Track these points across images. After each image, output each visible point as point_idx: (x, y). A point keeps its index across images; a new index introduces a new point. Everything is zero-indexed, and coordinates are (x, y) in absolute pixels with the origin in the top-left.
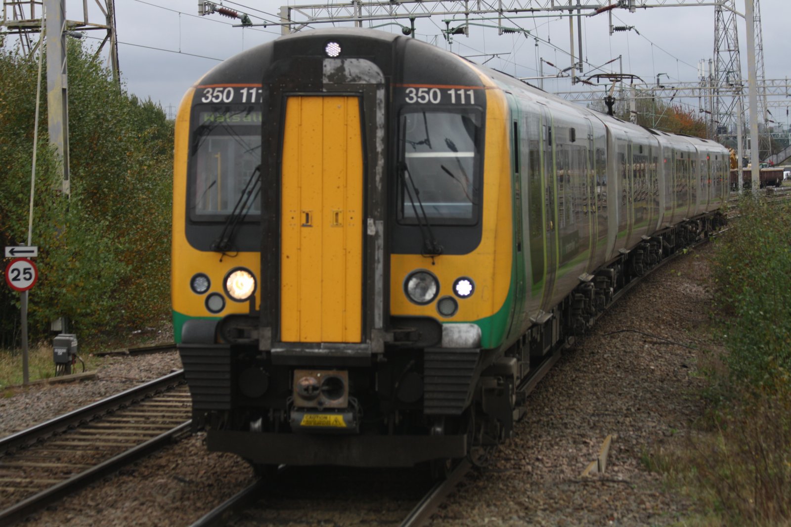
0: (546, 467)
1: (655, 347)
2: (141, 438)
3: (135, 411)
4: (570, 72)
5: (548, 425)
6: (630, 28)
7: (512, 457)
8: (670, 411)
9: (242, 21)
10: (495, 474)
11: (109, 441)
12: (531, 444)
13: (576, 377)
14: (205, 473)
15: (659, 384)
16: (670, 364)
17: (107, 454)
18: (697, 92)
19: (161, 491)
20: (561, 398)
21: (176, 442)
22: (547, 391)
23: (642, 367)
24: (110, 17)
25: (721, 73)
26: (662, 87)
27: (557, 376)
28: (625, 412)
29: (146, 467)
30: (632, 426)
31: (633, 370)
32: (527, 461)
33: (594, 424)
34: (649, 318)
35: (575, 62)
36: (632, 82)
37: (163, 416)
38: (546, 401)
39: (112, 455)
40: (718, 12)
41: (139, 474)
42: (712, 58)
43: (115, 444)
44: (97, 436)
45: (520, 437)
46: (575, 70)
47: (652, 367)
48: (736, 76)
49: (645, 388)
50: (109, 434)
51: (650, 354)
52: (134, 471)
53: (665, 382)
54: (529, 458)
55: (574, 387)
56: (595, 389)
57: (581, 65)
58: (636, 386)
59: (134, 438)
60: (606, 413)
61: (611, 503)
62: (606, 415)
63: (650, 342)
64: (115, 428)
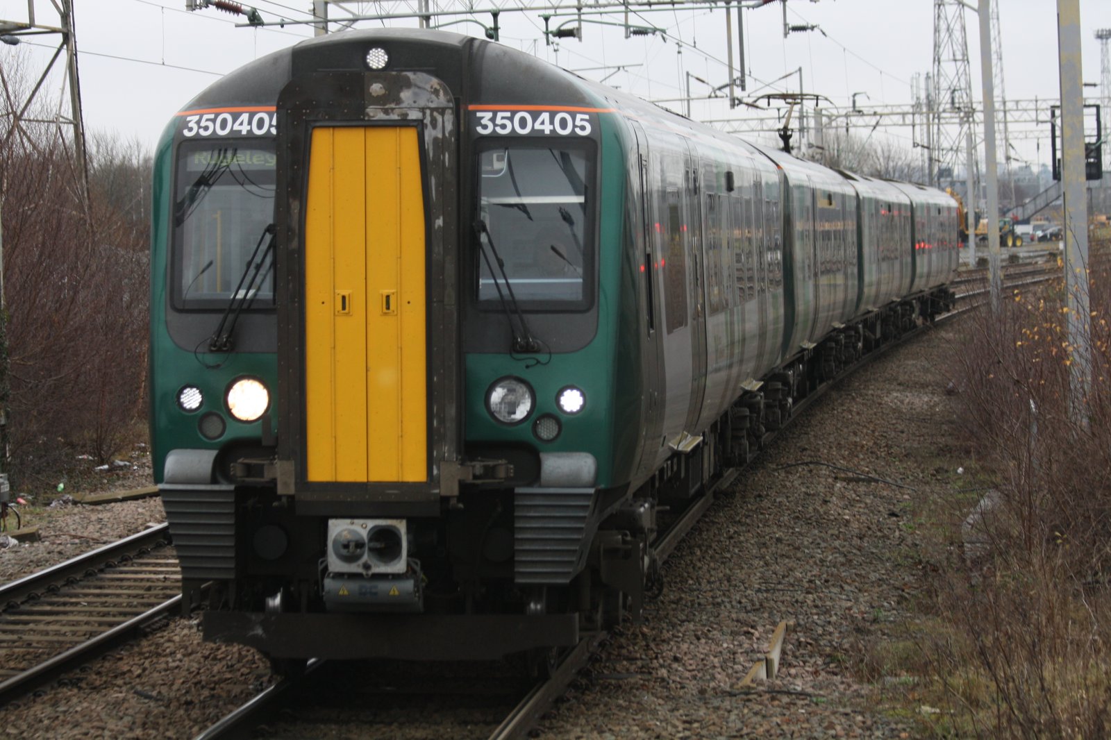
0: (690, 671)
1: (850, 487)
2: (95, 628)
3: (89, 587)
4: (727, 90)
5: (692, 605)
6: (812, 28)
7: (638, 655)
8: (873, 582)
9: (249, 19)
10: (613, 682)
11: (47, 633)
12: (666, 635)
13: (735, 532)
14: (183, 683)
15: (856, 542)
16: (873, 512)
17: (43, 653)
18: (909, 119)
19: (114, 712)
20: (712, 565)
21: (145, 635)
22: (692, 553)
23: (832, 518)
24: (66, 16)
25: (943, 93)
26: (859, 112)
27: (707, 530)
28: (807, 585)
29: (99, 673)
30: (816, 607)
31: (820, 522)
32: (661, 661)
33: (761, 605)
34: (842, 442)
35: (735, 77)
36: (817, 105)
37: (129, 596)
38: (690, 569)
39: (49, 655)
40: (939, 6)
41: (87, 684)
42: (931, 71)
43: (55, 638)
44: (31, 626)
45: (652, 625)
46: (735, 87)
47: (847, 517)
48: (965, 96)
49: (835, 548)
50: (49, 623)
51: (843, 497)
52: (80, 680)
53: (866, 539)
54: (663, 657)
55: (731, 549)
56: (763, 550)
57: (743, 81)
58: (823, 545)
59: (85, 628)
60: (780, 587)
61: (785, 727)
62: (778, 590)
63: (844, 480)
64: (57, 613)
